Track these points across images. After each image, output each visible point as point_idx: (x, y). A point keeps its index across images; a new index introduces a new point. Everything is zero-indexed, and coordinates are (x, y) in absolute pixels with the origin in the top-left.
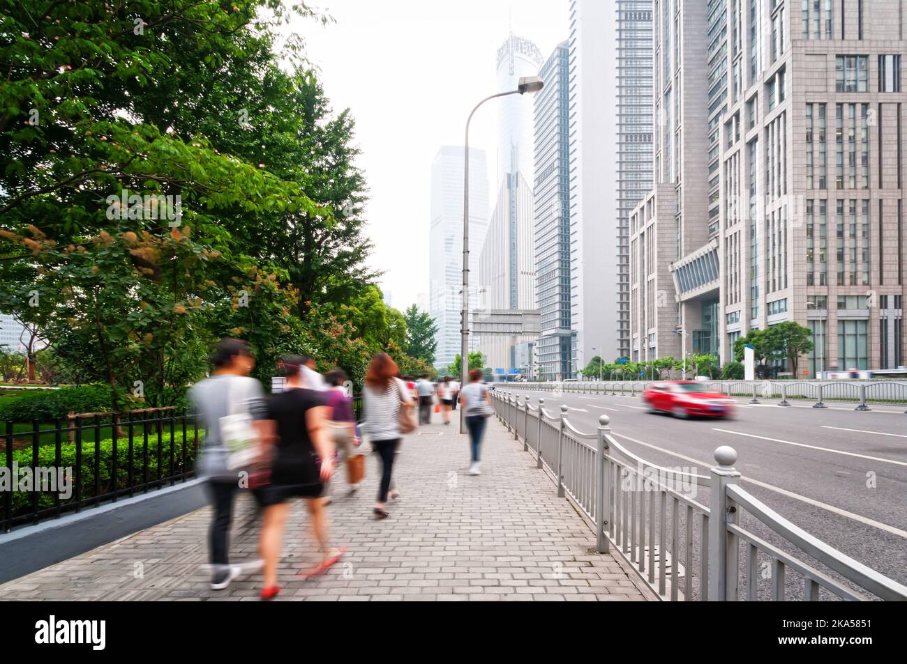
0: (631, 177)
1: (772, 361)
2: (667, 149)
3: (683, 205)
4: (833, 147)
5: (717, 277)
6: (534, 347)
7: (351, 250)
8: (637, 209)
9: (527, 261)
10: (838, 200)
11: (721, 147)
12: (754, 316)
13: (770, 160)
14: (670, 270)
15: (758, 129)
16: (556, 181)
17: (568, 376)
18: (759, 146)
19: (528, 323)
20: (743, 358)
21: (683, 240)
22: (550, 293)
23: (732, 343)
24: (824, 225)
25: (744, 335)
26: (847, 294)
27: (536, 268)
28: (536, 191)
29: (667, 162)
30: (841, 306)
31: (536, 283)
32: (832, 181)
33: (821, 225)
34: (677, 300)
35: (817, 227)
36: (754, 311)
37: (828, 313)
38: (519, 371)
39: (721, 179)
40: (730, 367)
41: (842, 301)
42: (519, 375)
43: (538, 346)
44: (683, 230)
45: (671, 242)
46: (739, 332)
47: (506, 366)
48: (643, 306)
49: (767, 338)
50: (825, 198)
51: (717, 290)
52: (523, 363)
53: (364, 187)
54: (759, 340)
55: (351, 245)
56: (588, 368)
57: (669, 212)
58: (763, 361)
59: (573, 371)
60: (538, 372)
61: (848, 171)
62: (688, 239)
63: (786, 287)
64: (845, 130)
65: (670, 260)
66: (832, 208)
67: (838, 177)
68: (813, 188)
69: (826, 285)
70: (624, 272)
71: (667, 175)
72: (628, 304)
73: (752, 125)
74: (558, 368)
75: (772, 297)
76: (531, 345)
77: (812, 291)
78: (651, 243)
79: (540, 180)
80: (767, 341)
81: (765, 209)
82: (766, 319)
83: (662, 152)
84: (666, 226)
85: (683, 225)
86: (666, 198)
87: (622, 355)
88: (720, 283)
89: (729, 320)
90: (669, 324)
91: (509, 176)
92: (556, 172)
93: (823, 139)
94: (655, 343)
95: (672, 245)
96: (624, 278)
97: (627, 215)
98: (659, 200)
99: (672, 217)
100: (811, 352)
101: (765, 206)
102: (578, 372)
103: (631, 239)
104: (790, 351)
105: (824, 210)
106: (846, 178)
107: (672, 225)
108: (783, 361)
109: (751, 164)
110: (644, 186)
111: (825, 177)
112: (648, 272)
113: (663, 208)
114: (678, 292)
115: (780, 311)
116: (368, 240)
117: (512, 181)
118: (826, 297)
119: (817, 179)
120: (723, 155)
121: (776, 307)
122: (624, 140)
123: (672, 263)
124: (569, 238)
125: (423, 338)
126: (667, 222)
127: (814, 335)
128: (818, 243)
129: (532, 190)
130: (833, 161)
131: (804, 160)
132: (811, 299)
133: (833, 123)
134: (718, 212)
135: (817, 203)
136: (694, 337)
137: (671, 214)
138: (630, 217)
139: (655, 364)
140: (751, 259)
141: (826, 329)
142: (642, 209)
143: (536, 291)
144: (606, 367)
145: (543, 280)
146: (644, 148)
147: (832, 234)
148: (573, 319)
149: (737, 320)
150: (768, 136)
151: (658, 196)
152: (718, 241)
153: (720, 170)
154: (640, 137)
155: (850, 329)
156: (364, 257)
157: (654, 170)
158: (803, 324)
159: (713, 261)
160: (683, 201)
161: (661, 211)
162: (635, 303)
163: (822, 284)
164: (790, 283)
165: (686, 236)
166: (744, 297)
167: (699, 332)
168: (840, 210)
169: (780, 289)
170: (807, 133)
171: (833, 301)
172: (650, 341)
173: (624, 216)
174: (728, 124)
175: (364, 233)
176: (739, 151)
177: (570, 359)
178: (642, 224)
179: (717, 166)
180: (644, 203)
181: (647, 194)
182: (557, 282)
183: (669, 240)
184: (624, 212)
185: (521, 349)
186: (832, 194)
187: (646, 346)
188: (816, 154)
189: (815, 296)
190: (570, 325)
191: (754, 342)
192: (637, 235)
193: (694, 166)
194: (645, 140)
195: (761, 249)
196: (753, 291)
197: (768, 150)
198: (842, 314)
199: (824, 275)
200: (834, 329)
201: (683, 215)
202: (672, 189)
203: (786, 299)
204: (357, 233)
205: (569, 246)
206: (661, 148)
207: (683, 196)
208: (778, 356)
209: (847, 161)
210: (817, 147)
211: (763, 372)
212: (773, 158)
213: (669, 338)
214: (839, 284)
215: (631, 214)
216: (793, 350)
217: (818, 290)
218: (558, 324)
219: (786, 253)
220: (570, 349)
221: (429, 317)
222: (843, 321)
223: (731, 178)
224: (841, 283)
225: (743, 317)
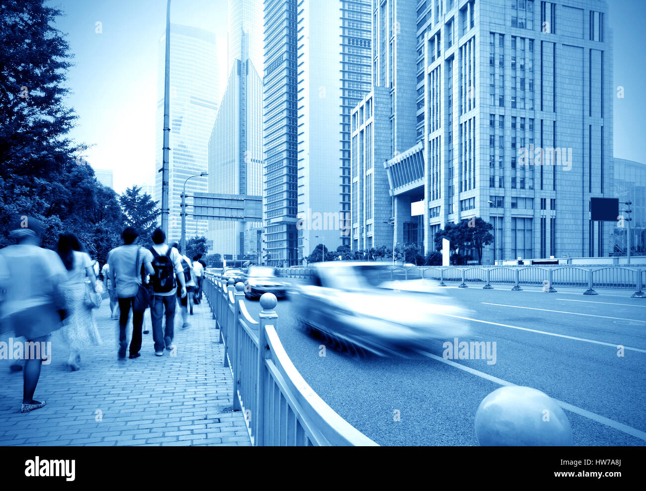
0: (353, 77)
1: (464, 251)
2: (383, 56)
3: (396, 108)
4: (509, 72)
5: (422, 175)
6: (263, 235)
7: (51, 119)
8: (357, 108)
9: (257, 149)
10: (512, 117)
11: (426, 61)
12: (451, 212)
13: (463, 77)
14: (385, 167)
15: (454, 49)
16: (285, 73)
17: (295, 263)
18: (455, 63)
19: (250, 209)
20: (441, 248)
21: (396, 140)
22: (278, 182)
23: (434, 234)
24: (502, 137)
25: (442, 227)
26: (518, 196)
27: (265, 156)
28: (266, 81)
29: (383, 67)
30: (514, 205)
31: (265, 171)
32: (508, 100)
33: (500, 137)
34: (391, 194)
35: (497, 138)
36: (451, 206)
37: (505, 211)
38: (248, 258)
39: (426, 89)
40: (432, 255)
41: (514, 201)
42: (248, 262)
43: (266, 233)
44: (396, 131)
45: (386, 141)
46: (439, 225)
47: (234, 252)
48: (362, 198)
49: (460, 230)
50: (503, 114)
51: (422, 187)
52: (251, 250)
53: (66, 53)
54: (454, 232)
55: (50, 113)
56: (312, 255)
57: (384, 113)
58: (457, 251)
59: (299, 258)
60: (266, 258)
61: (519, 94)
62: (400, 140)
63: (474, 187)
64: (518, 59)
65: (385, 157)
66: (508, 123)
67: (513, 98)
68: (494, 105)
69: (504, 187)
70: (346, 166)
71: (383, 80)
72: (349, 195)
73: (449, 44)
74: (285, 255)
75: (465, 195)
76: (259, 232)
77: (493, 192)
78: (369, 140)
79: (270, 69)
80: (459, 233)
81: (459, 119)
82: (460, 214)
83: (378, 58)
84: (382, 126)
85: (396, 127)
86: (382, 100)
87: (344, 243)
88: (424, 181)
89: (432, 214)
90: (384, 216)
91: (239, 62)
92: (285, 65)
93: (502, 64)
94: (372, 233)
95: (387, 144)
96: (347, 172)
97: (349, 113)
98: (376, 102)
99: (387, 118)
100: (492, 244)
101: (459, 117)
102: (303, 259)
103: (352, 135)
104: (476, 242)
105: (502, 124)
106: (518, 100)
107: (387, 126)
108: (472, 251)
109: (449, 79)
110: (365, 87)
111: (503, 96)
112: (366, 167)
113: (379, 109)
114: (391, 187)
115: (470, 208)
116: (71, 110)
117: (242, 68)
118: (503, 197)
119: (497, 97)
120: (428, 68)
121: (467, 205)
122: (346, 42)
123: (387, 160)
124: (297, 130)
125: (145, 221)
126: (383, 122)
127: (494, 229)
128: (497, 152)
129: (262, 80)
130: (509, 84)
131: (488, 80)
132: (494, 199)
133: (509, 52)
134: (423, 118)
135: (497, 118)
136: (404, 228)
137: (386, 116)
138: (351, 115)
139: (370, 252)
140: (449, 161)
141: (503, 224)
142: (362, 108)
143: (265, 179)
144: (328, 255)
145: (271, 168)
146: (365, 52)
147: (508, 145)
148: (300, 208)
149: (438, 215)
150: (462, 57)
151: (375, 98)
152: (423, 144)
153: (425, 81)
154: (361, 42)
155: (520, 225)
156: (68, 129)
157: (372, 74)
158: (487, 220)
159: (419, 162)
160: (396, 104)
161: (378, 112)
162: (355, 195)
163: (500, 187)
164: (477, 184)
165: (398, 137)
166: (443, 194)
167: (409, 224)
168: (514, 126)
169: (470, 189)
170: (491, 57)
171: (508, 201)
172: (367, 230)
173: (346, 113)
174: (432, 41)
175: (66, 102)
176: (440, 65)
177: (297, 245)
178: (362, 122)
179: (423, 78)
180: (363, 103)
181: (366, 95)
182: (285, 171)
183: (384, 139)
184: (346, 110)
185: (250, 236)
186: (508, 112)
187: (364, 235)
188: (497, 77)
189: (496, 197)
190: (296, 213)
191: (450, 234)
192: (358, 132)
193: (405, 74)
194: (365, 45)
195: (456, 153)
196: (450, 189)
197: (462, 68)
198: (515, 212)
199: (502, 180)
200: (508, 225)
201: (395, 117)
202: (387, 93)
203: (474, 198)
204: (58, 100)
205: (297, 138)
206: (378, 55)
207: (396, 101)
208: (468, 247)
209: (518, 85)
210: (498, 70)
211: (456, 260)
212: (466, 76)
213: (384, 229)
214: (512, 187)
215: (353, 112)
216: (479, 241)
217: (497, 192)
218: (285, 212)
219: (474, 158)
220: (297, 237)
221: (151, 199)
222: (515, 218)
223: (434, 89)
224: (514, 187)
225: (442, 212)
